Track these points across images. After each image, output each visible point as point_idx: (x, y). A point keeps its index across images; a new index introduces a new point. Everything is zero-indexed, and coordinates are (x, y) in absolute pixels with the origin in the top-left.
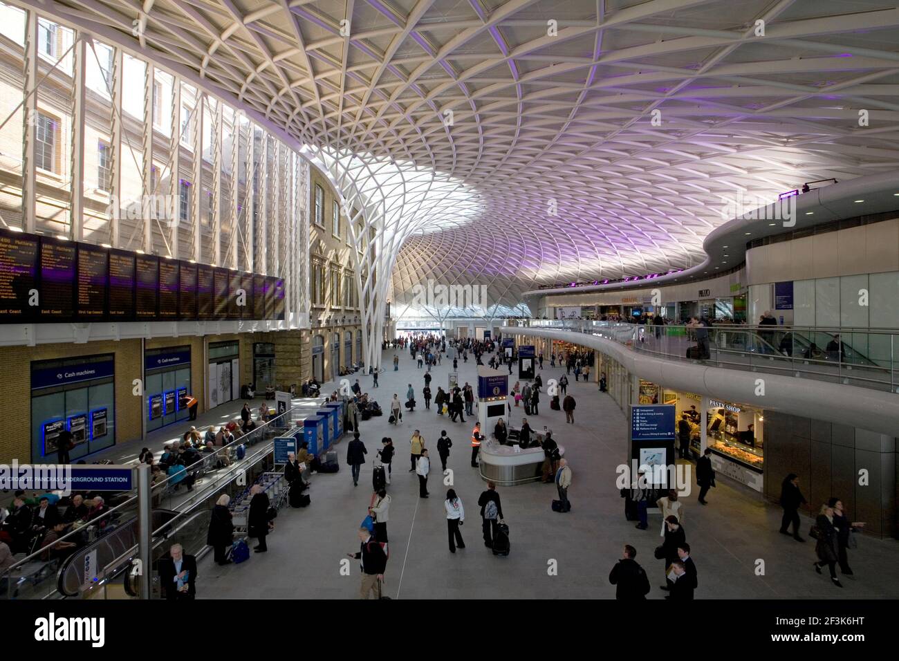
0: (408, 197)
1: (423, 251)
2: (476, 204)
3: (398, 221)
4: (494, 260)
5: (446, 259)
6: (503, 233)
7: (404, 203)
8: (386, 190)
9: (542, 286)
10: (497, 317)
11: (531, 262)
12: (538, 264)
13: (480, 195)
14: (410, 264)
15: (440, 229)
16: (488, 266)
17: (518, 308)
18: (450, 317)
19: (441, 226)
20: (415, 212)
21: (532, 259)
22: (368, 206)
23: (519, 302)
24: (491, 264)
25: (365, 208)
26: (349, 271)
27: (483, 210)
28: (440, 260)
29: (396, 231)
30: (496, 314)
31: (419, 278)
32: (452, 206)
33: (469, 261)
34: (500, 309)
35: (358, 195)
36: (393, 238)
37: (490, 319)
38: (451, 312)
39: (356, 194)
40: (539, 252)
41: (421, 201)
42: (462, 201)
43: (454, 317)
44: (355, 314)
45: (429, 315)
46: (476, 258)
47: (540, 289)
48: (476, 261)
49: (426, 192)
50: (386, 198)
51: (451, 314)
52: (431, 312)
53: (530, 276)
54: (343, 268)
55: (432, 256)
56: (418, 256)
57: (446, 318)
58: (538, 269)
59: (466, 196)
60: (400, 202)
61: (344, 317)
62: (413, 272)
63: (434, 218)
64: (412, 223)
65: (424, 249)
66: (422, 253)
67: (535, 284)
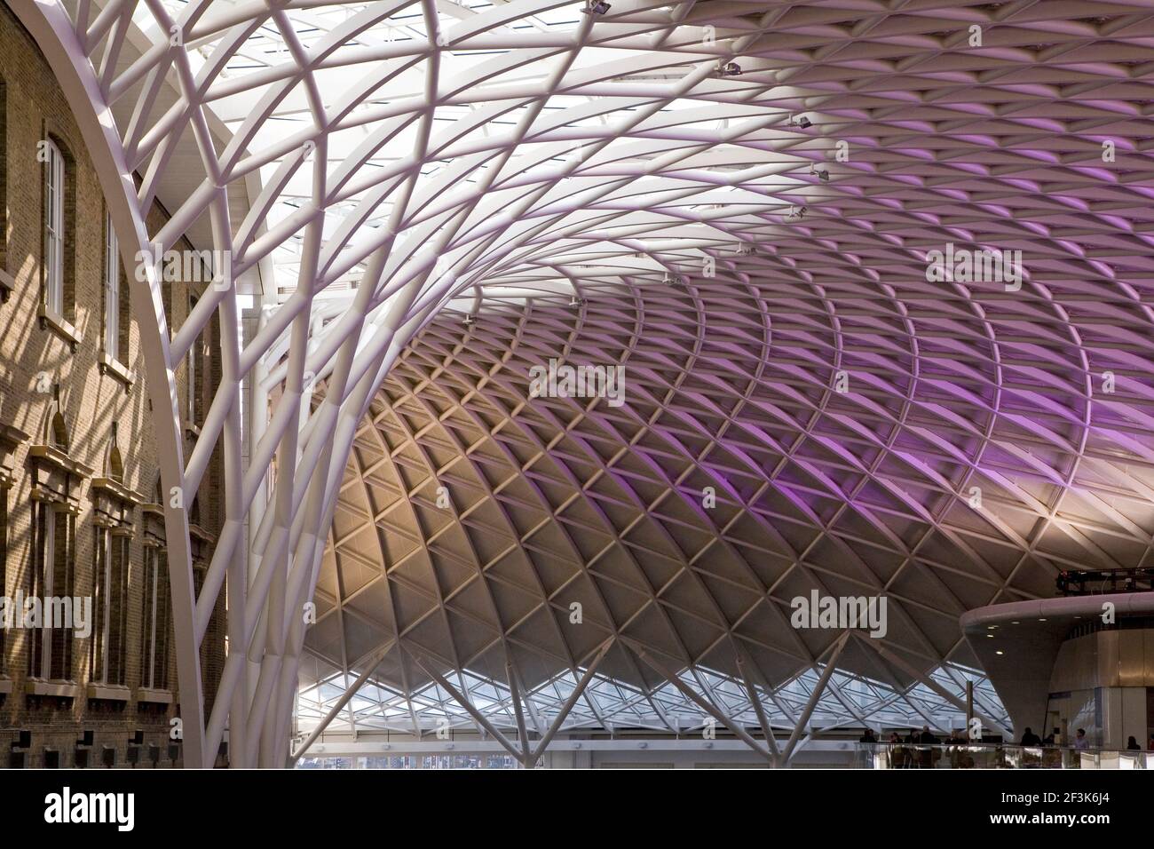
0: (445, 122)
1: (460, 395)
2: (783, 163)
3: (386, 245)
4: (824, 440)
5: (576, 440)
6: (890, 304)
7: (424, 156)
8: (335, 86)
9: (1074, 576)
10: (818, 734)
11: (1028, 457)
12: (1060, 461)
13: (811, 117)
14: (385, 463)
15: (566, 285)
16: (793, 473)
17: (940, 691)
18: (574, 734)
19: (576, 270)
20: (471, 202)
21: (1027, 438)
22: (238, 167)
23: (941, 657)
24: (805, 464)
25: (223, 177)
26: (112, 497)
27: (811, 193)
28: (545, 441)
29: (371, 300)
30: (817, 718)
31: (427, 534)
32: (655, 172)
33: (694, 447)
34: (838, 694)
35: (192, 112)
36: (354, 333)
37: (783, 745)
38: (581, 706)
39: (181, 104)
40: (1068, 403)
41: (508, 148)
42: (711, 143)
43: (598, 733)
44: (132, 724)
45: (472, 724)
46: (734, 433)
47: (1066, 592)
48: (732, 447)
49: (540, 99)
50: (335, 126)
51: (582, 715)
52: (479, 704)
53: (1010, 525)
54: (86, 484)
55: (504, 421)
56: (433, 425)
57: (554, 733)
58: (1055, 492)
59: (743, 119)
60: (404, 148)
61: (89, 738)
62: (398, 504)
63: (554, 231)
64: (445, 261)
65: (466, 385)
66: (454, 408)
67: (1033, 565)
